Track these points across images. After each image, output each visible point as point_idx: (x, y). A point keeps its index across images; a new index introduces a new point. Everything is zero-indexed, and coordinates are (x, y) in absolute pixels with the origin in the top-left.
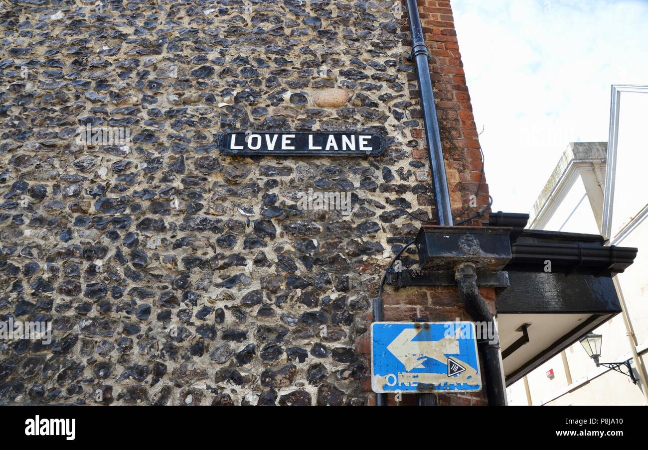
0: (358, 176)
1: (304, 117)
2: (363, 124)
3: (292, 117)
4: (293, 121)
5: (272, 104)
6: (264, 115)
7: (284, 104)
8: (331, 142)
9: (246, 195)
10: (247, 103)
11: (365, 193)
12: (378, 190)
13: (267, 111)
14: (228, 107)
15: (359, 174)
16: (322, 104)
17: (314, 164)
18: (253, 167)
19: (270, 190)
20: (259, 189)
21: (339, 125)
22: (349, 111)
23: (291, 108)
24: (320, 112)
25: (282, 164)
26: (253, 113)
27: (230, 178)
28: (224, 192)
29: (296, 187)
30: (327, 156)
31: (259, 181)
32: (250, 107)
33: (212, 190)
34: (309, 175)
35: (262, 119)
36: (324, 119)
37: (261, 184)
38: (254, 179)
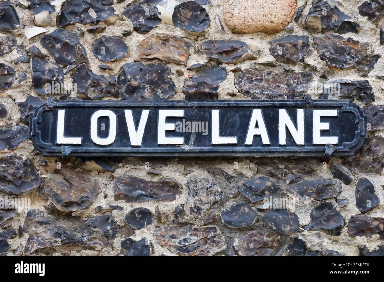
0: (308, 201)
1: (202, 60)
2: (323, 77)
3: (178, 63)
4: (180, 74)
5: (136, 29)
6: (120, 60)
7: (161, 30)
8: (257, 126)
9: (91, 244)
10: (84, 29)
11: (319, 236)
12: (345, 230)
13: (125, 48)
14: (45, 39)
15: (310, 195)
16: (239, 28)
17: (223, 173)
18: (102, 180)
19: (137, 232)
20: (116, 229)
21: (275, 81)
22: (295, 46)
23: (175, 39)
24: (235, 50)
25: (158, 175)
26: (96, 52)
27: (59, 207)
28: (48, 235)
29: (186, 224)
30: (247, 158)
31: (115, 212)
32: (89, 37)
33: (25, 231)
34: (212, 198)
35: (116, 68)
36: (245, 66)
37: (119, 217)
38: (105, 207)
